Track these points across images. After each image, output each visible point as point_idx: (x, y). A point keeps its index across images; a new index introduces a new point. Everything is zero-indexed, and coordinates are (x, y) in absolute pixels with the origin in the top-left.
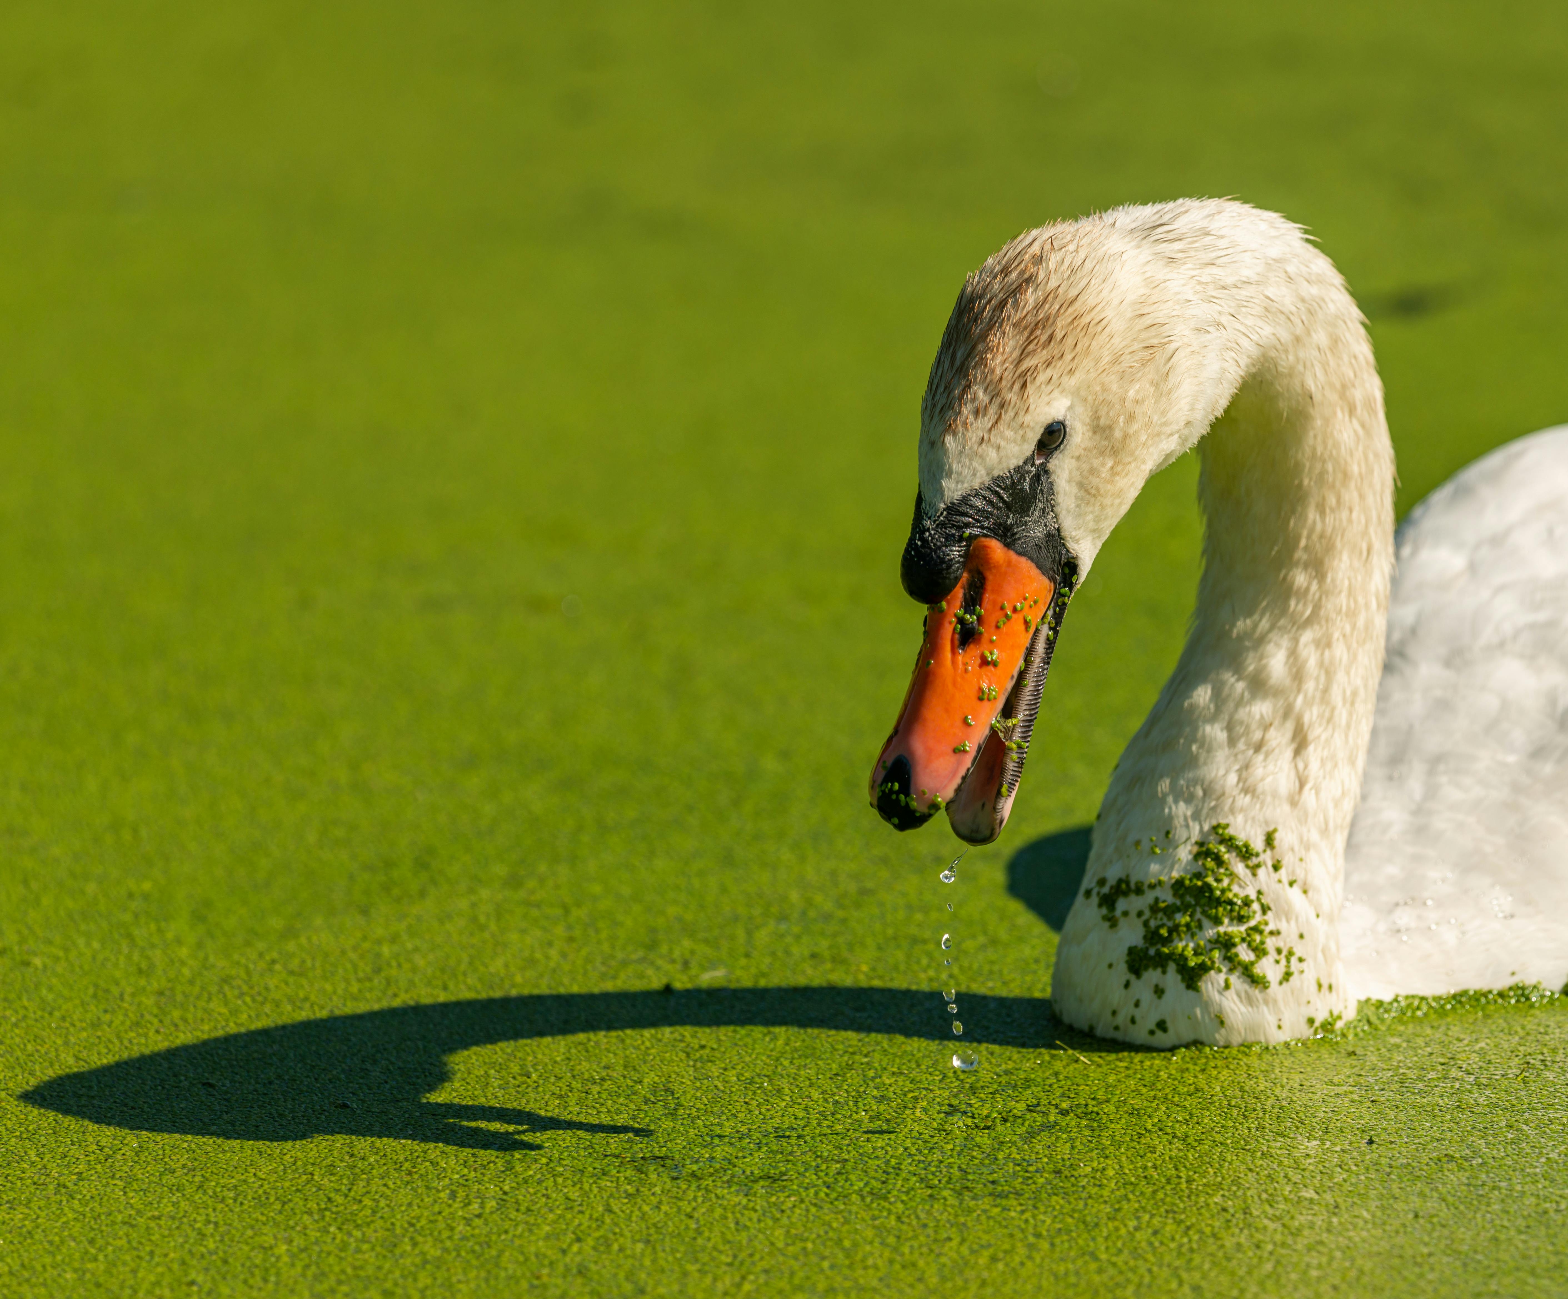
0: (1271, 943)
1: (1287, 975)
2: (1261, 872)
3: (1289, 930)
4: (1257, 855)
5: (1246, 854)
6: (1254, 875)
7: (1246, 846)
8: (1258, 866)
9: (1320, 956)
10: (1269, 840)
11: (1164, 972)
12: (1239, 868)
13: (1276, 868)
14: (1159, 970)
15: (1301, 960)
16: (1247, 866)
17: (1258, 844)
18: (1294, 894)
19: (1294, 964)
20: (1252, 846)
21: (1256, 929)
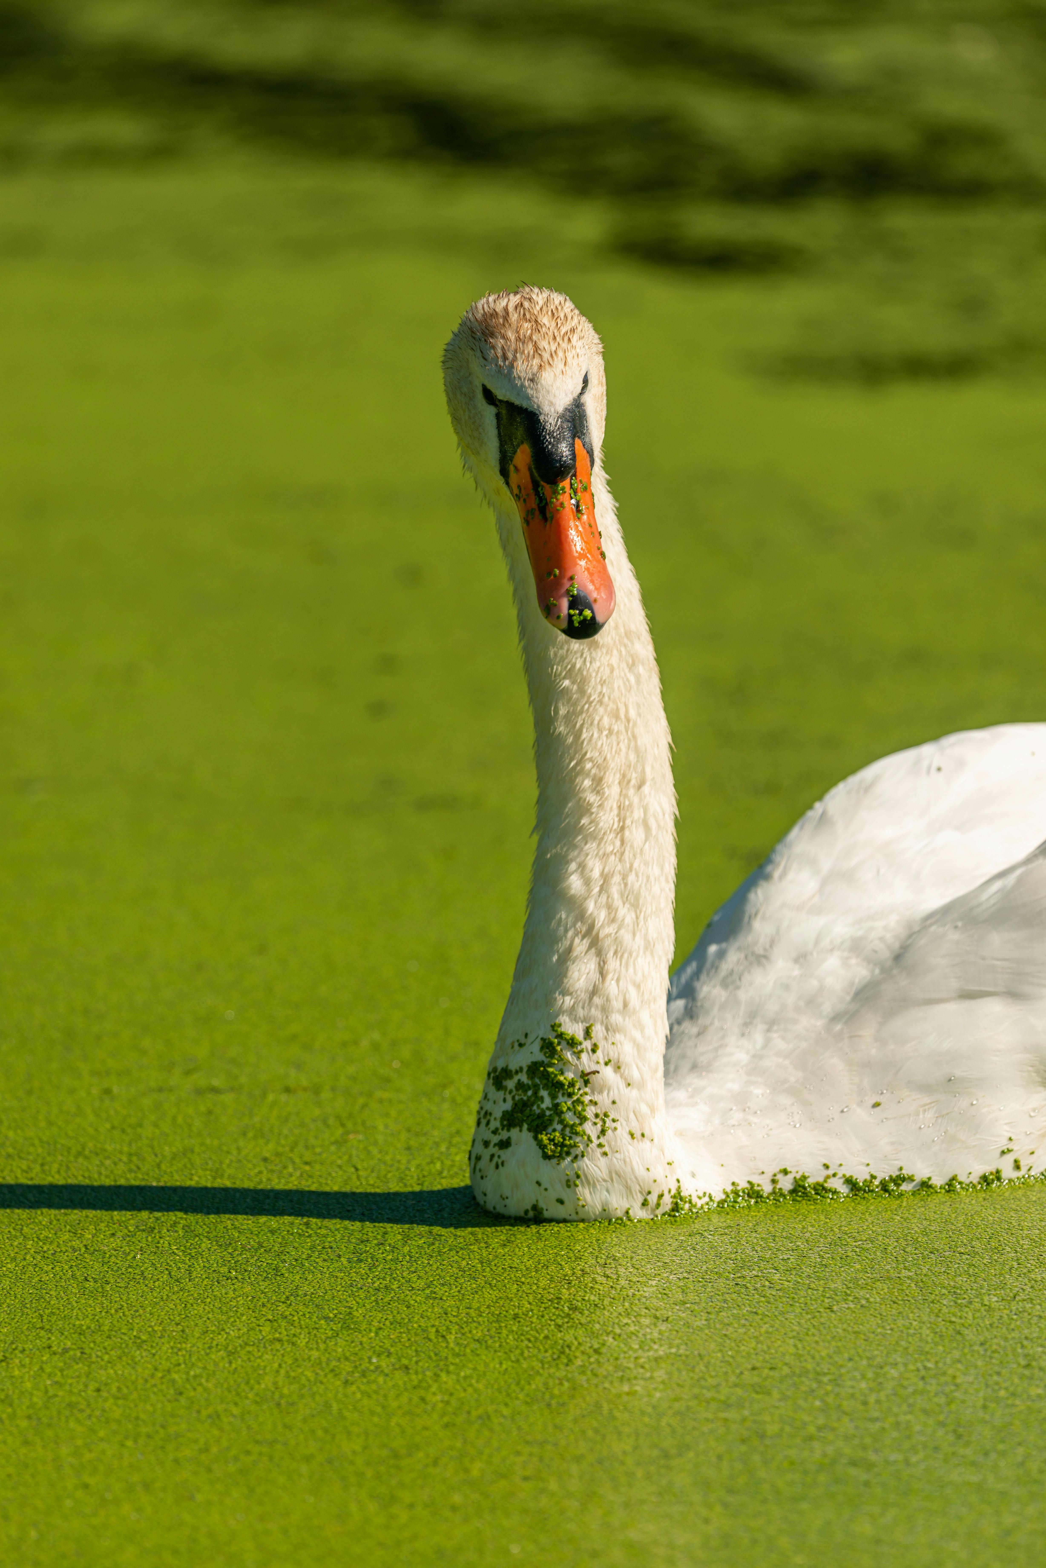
0: (590, 1112)
1: (603, 1132)
2: (584, 1056)
3: (603, 1099)
4: (581, 1044)
5: (572, 1043)
6: (579, 1058)
7: (572, 1039)
8: (582, 1051)
9: (632, 1116)
10: (587, 1033)
11: (521, 1131)
12: (569, 1055)
13: (594, 1051)
14: (518, 1129)
15: (614, 1121)
16: (574, 1053)
17: (580, 1035)
18: (608, 1073)
19: (609, 1123)
20: (577, 1037)
21: (578, 1101)
